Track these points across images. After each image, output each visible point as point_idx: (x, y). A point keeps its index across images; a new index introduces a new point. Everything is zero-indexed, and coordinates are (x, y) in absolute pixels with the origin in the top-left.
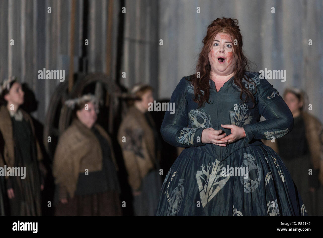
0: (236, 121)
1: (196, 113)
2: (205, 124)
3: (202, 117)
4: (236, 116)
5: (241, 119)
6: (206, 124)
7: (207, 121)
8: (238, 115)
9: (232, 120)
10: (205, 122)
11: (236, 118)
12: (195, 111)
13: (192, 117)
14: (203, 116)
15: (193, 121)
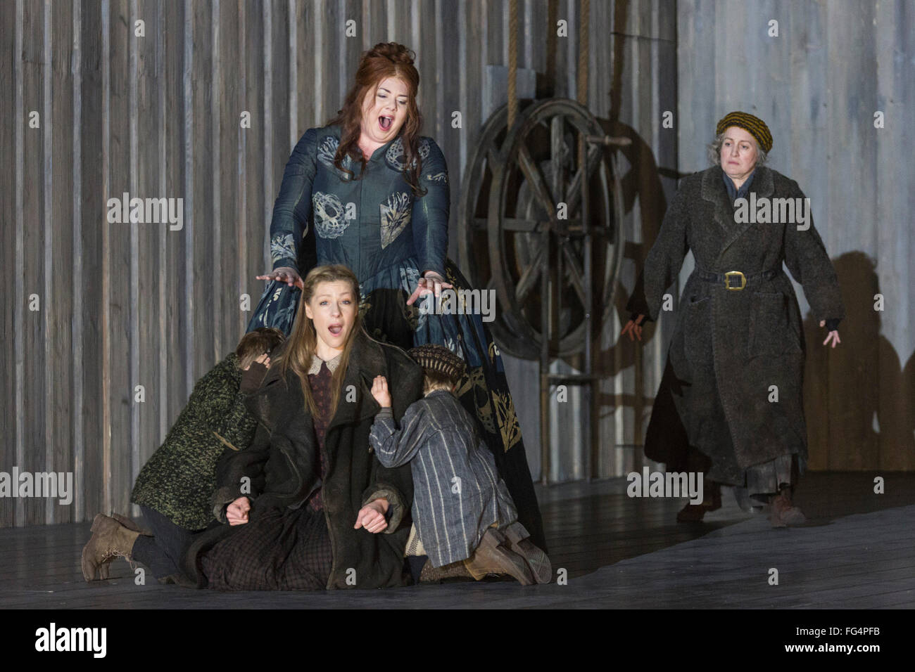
0: (389, 220)
1: (325, 200)
2: (337, 219)
3: (335, 208)
4: (390, 213)
5: (397, 217)
6: (340, 220)
7: (341, 215)
8: (394, 212)
9: (382, 218)
10: (338, 215)
11: (390, 216)
12: (323, 197)
13: (317, 203)
14: (336, 206)
15: (319, 210)
